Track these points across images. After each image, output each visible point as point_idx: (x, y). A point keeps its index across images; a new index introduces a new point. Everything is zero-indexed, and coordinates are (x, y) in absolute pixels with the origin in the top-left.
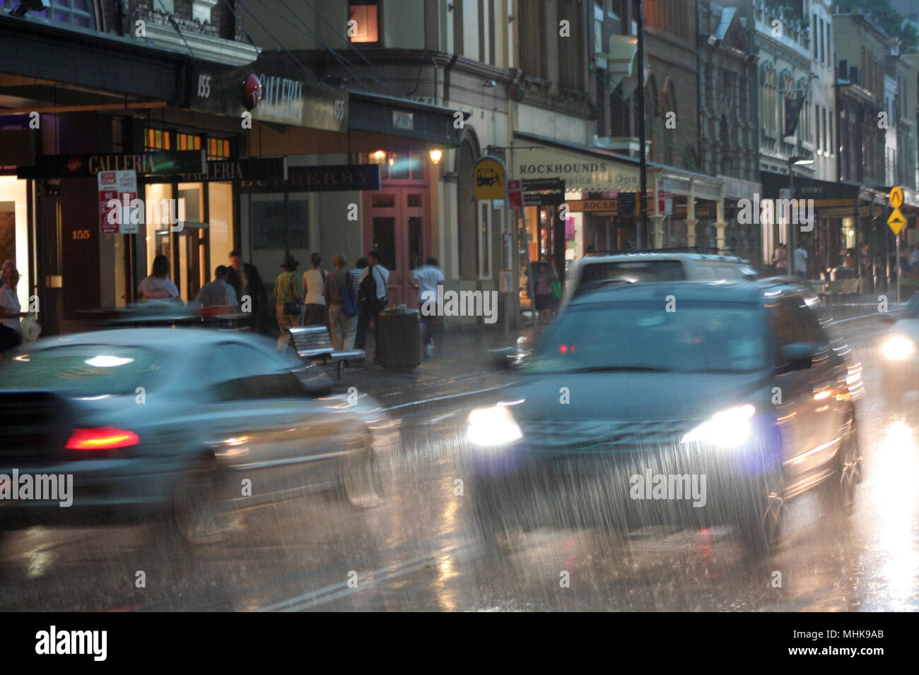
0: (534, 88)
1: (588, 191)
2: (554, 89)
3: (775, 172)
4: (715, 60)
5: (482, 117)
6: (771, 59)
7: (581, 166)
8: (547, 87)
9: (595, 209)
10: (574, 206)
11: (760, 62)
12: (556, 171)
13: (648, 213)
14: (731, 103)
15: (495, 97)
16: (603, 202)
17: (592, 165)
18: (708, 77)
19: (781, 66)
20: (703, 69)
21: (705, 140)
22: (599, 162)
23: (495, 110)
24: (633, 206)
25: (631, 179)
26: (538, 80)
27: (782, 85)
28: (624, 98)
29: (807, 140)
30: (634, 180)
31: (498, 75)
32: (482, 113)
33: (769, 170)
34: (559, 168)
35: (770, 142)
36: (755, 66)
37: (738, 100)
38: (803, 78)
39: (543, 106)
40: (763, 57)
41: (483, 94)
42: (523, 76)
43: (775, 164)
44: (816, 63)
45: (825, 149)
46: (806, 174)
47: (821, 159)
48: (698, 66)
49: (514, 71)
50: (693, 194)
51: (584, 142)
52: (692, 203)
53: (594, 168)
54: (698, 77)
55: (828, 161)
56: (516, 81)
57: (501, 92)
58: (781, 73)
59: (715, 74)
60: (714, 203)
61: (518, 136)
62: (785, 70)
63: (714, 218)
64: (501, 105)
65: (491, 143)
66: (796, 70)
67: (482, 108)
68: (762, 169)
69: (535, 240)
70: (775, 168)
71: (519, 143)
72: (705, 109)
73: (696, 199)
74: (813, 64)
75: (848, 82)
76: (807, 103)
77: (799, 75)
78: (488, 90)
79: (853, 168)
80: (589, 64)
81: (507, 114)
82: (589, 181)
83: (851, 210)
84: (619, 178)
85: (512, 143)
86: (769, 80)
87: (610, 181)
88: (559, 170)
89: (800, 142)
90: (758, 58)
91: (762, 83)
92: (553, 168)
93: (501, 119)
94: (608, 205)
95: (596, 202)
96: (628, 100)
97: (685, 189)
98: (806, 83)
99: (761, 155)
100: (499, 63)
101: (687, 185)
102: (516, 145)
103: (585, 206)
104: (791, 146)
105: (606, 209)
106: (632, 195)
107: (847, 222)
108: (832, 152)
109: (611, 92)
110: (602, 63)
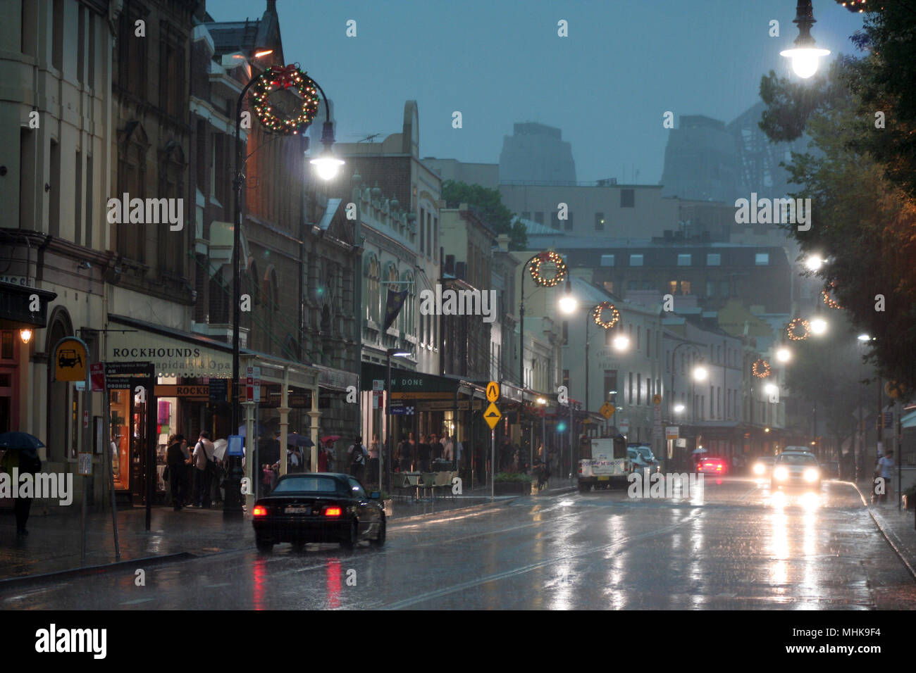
0: (131, 271)
1: (181, 376)
2: (151, 273)
3: (377, 363)
4: (319, 251)
5: (76, 299)
6: (376, 251)
7: (175, 351)
8: (144, 271)
9: (189, 394)
10: (167, 390)
11: (364, 254)
12: (150, 356)
13: (240, 400)
14: (334, 294)
15: (90, 279)
16: (196, 387)
17: (186, 350)
18: (311, 267)
19: (385, 258)
20: (306, 259)
21: (305, 328)
22: (192, 347)
23: (90, 292)
24: (225, 392)
25: (224, 366)
26: (135, 263)
27: (386, 278)
28: (224, 284)
29: (410, 334)
30: (228, 367)
31: (95, 257)
32: (76, 295)
33: (371, 361)
34: (152, 352)
35: (372, 334)
36: (359, 257)
37: (341, 291)
38: (408, 271)
39: (140, 290)
40: (368, 249)
41: (78, 276)
42: (119, 259)
43: (377, 356)
44: (422, 257)
45: (429, 343)
46: (408, 367)
47: (425, 352)
48: (301, 257)
49: (110, 253)
50: (287, 382)
51: (180, 327)
52: (286, 392)
53: (188, 353)
54: (300, 265)
55: (432, 354)
56: (112, 263)
57: (96, 273)
58: (385, 266)
59: (318, 264)
60: (310, 391)
61: (113, 319)
62: (390, 262)
63: (310, 407)
64: (96, 287)
65: (84, 325)
66: (401, 263)
67: (76, 289)
68: (363, 360)
69: (127, 424)
70: (377, 360)
71: (113, 326)
72: (307, 298)
73: (290, 387)
74: (419, 258)
75: (454, 277)
76: (411, 296)
77: (403, 267)
78: (82, 272)
79: (456, 362)
80: (189, 249)
81: (102, 296)
82: (182, 366)
83: (451, 404)
84: (212, 365)
85: (106, 326)
86: (373, 272)
87: (203, 366)
88: (152, 354)
89: (402, 335)
90: (363, 250)
91: (366, 275)
92: (147, 352)
93: (96, 301)
94: (202, 390)
95: (190, 387)
96: (227, 287)
97: (280, 378)
98: (411, 276)
99: (363, 345)
100: (96, 246)
101: (281, 374)
102: (109, 328)
103: (179, 391)
104: (393, 338)
105: (199, 395)
106: (225, 380)
107: (449, 416)
108: (435, 346)
109: (210, 277)
110: (201, 249)
